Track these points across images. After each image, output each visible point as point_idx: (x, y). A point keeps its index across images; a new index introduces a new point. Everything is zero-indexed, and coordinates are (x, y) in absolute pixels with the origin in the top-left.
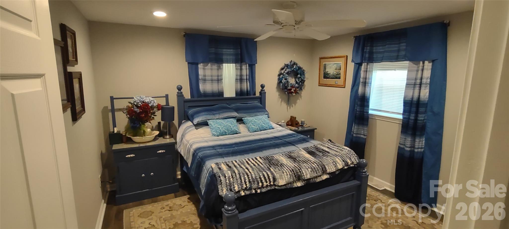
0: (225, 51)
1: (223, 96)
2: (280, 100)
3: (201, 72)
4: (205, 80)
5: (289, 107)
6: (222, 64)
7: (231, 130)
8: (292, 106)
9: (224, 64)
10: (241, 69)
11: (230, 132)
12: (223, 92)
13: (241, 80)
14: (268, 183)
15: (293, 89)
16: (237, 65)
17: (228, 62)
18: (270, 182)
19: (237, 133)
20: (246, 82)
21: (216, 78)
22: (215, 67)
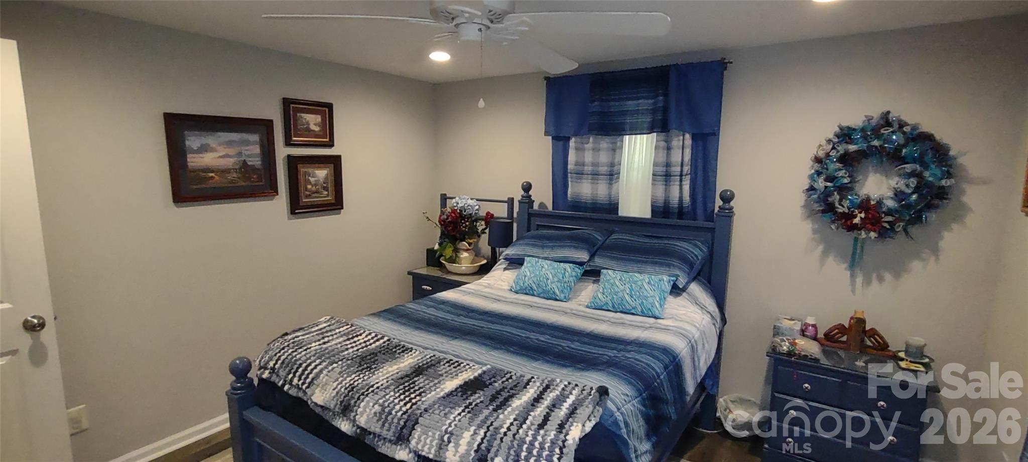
0: (631, 105)
1: (618, 214)
2: (821, 248)
3: (572, 157)
4: (580, 174)
5: (859, 280)
6: (620, 137)
7: (545, 288)
8: (881, 279)
9: (627, 137)
10: (669, 149)
11: (541, 291)
12: (618, 204)
13: (667, 176)
14: (300, 383)
15: (859, 215)
16: (659, 138)
17: (635, 130)
18: (303, 384)
19: (556, 300)
20: (678, 183)
21: (603, 169)
22: (605, 143)
